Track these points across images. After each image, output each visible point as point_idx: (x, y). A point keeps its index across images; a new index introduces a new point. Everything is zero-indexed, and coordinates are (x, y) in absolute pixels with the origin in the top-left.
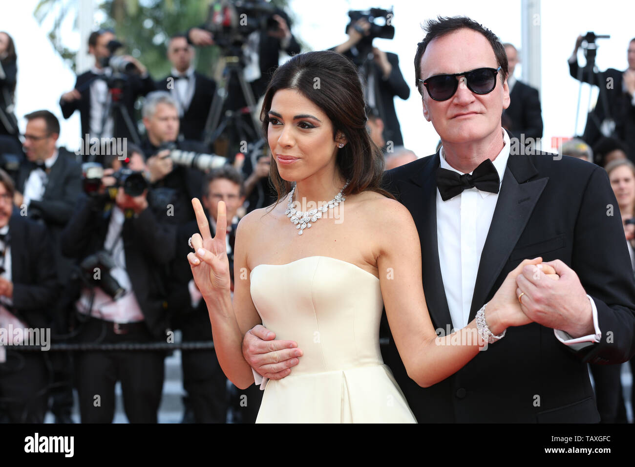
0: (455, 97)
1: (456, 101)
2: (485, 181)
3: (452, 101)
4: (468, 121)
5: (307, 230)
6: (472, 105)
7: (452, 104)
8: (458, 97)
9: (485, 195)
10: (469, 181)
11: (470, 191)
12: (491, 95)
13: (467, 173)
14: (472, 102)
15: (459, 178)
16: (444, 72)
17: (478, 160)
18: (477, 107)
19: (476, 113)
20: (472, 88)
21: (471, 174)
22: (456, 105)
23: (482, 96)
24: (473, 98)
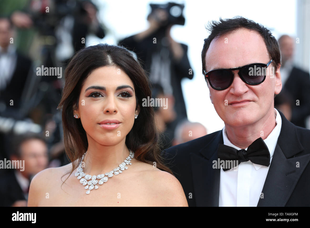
0: (231, 88)
1: (232, 91)
2: (258, 156)
3: (229, 91)
4: (242, 108)
5: (94, 191)
6: (246, 94)
7: (229, 94)
8: (234, 88)
9: (258, 167)
10: (244, 156)
11: (245, 163)
12: (262, 85)
13: (244, 148)
14: (246, 92)
15: (236, 152)
16: (222, 67)
17: (252, 139)
18: (250, 96)
19: (249, 101)
20: (245, 80)
21: (246, 149)
22: (232, 94)
23: (254, 87)
24: (247, 89)
